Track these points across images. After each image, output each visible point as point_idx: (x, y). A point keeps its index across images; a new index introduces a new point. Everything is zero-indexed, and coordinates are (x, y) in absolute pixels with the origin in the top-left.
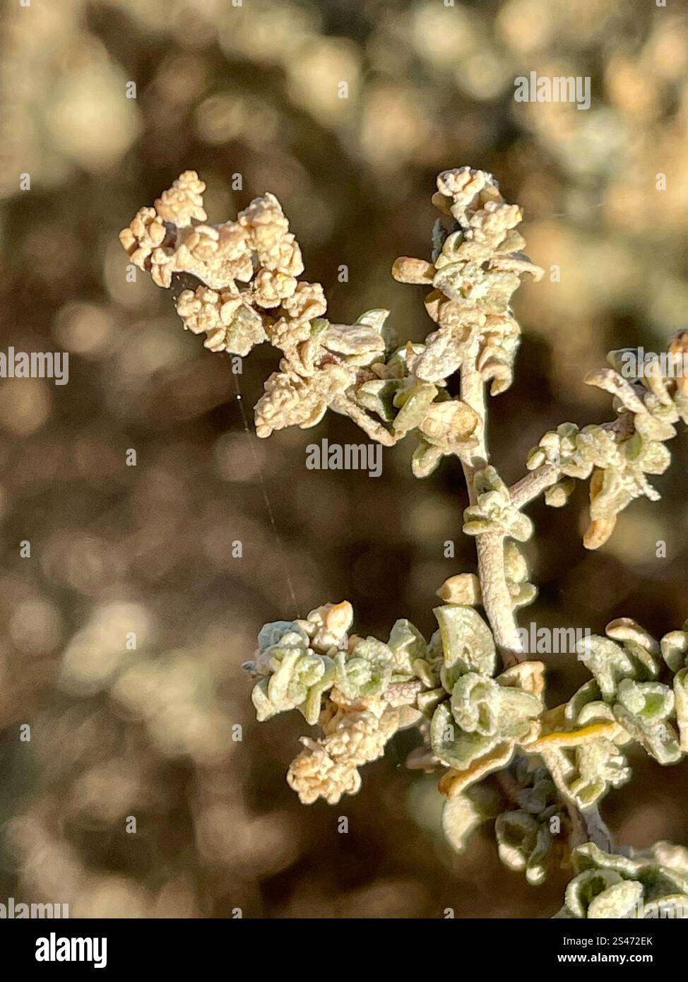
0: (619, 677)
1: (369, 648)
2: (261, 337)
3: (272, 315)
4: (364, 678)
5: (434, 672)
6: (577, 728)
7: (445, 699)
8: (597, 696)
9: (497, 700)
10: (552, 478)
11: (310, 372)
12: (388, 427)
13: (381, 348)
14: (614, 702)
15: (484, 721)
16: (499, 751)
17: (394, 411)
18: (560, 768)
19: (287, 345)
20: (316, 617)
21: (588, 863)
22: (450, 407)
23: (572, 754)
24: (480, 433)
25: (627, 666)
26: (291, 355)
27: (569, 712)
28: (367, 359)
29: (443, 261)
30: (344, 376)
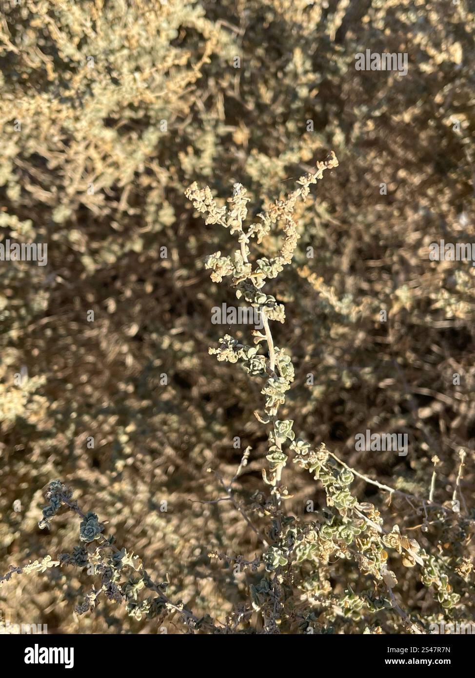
0: (263, 266)
1: (223, 258)
2: (206, 209)
3: (207, 206)
4: (223, 263)
5: (234, 264)
6: (256, 274)
7: (235, 268)
8: (260, 269)
9: (243, 267)
10: (252, 232)
11: (213, 215)
12: (227, 225)
13: (225, 212)
14: (262, 269)
15: (241, 270)
16: (244, 277)
17: (227, 221)
18: (254, 281)
19: (210, 210)
20: (215, 254)
21: (258, 294)
22: (236, 221)
23: (256, 278)
24: (241, 226)
25: (265, 264)
26: (211, 212)
27: (255, 271)
28: (223, 214)
29: (235, 198)
30: (219, 216)
